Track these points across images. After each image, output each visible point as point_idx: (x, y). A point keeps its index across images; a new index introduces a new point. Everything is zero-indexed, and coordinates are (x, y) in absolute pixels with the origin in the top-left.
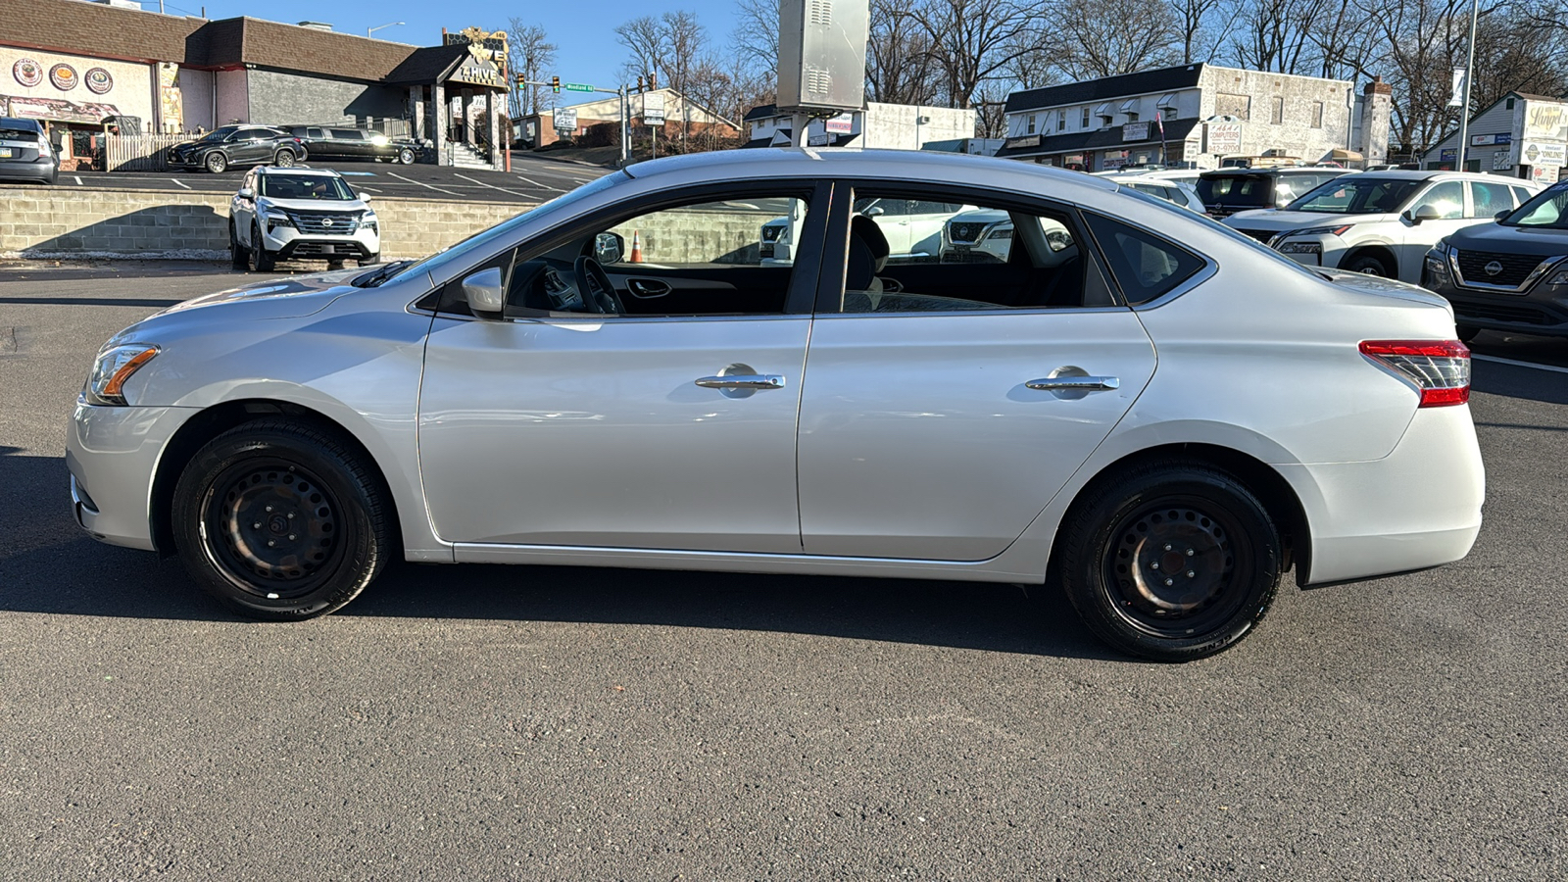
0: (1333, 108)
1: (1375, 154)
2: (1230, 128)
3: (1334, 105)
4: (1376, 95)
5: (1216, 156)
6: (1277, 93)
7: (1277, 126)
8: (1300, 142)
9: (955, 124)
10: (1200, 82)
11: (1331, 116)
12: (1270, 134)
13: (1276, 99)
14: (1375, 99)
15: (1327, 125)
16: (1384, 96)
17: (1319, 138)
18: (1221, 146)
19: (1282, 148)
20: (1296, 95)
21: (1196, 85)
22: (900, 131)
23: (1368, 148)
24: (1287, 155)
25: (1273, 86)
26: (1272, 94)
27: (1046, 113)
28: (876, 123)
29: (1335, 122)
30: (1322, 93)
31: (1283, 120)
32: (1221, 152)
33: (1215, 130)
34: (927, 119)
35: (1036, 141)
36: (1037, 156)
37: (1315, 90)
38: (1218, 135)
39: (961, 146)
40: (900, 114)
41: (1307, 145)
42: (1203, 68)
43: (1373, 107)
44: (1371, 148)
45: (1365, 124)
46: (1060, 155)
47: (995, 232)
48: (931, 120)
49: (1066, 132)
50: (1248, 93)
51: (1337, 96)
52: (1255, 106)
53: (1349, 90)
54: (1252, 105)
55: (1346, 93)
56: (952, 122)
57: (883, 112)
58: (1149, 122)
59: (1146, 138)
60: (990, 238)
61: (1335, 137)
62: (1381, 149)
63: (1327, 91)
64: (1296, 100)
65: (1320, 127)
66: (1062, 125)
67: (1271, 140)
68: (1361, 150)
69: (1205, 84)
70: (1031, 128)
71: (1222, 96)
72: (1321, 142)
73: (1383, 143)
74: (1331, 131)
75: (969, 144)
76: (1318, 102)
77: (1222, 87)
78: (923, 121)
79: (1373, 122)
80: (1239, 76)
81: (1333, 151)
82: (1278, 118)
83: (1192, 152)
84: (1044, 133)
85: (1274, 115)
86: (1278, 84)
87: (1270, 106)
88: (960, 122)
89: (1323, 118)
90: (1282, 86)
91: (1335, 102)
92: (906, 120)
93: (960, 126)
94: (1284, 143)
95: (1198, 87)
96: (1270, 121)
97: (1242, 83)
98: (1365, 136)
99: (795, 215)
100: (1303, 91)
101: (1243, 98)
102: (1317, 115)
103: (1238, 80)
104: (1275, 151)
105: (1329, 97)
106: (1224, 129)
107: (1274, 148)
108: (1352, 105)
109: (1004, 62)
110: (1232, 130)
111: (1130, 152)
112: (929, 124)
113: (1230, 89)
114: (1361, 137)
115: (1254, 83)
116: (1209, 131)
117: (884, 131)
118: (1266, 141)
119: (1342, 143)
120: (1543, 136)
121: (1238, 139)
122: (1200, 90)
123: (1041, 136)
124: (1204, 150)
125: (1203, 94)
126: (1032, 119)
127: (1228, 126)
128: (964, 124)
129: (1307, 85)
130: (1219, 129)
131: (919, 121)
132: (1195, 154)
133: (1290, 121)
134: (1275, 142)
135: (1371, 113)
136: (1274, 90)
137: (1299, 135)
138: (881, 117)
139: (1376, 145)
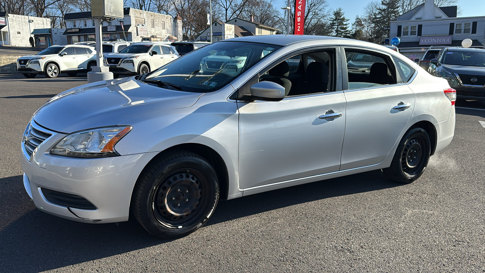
0: (167, 24)
1: (180, 37)
2: (144, 28)
3: (168, 23)
4: (178, 20)
5: (141, 37)
6: (152, 18)
7: (153, 28)
8: (160, 33)
9: (43, 23)
10: (130, 13)
11: (167, 26)
12: (152, 30)
13: (152, 20)
14: (178, 21)
15: (166, 28)
16: (180, 21)
17: (165, 32)
18: (142, 34)
19: (156, 35)
20: (157, 19)
21: (129, 14)
22: (22, 25)
23: (178, 36)
24: (157, 37)
25: (150, 16)
26: (151, 18)
27: (79, 21)
28: (12, 21)
29: (168, 28)
30: (164, 19)
31: (155, 27)
32: (142, 36)
33: (140, 29)
34: (33, 21)
35: (77, 30)
36: (78, 35)
37: (162, 18)
38: (141, 30)
39: (49, 31)
40: (22, 19)
41: (162, 34)
42: (130, 9)
43: (178, 24)
44: (179, 36)
45: (176, 29)
46: (86, 35)
47: (125, 61)
48: (34, 21)
49: (87, 27)
50: (144, 18)
51: (168, 20)
52: (146, 22)
53: (171, 18)
54: (145, 21)
55: (170, 19)
56: (42, 23)
57: (15, 18)
58: (116, 25)
59: (115, 30)
60: (123, 63)
61: (169, 32)
62: (181, 36)
63: (165, 18)
64: (157, 21)
65: (165, 29)
66: (86, 25)
67: (152, 33)
68: (176, 36)
69: (132, 14)
70: (75, 26)
71: (137, 18)
72: (165, 33)
73: (182, 35)
74: (168, 30)
75: (52, 30)
76: (163, 21)
77: (137, 15)
78: (31, 21)
79: (178, 28)
80: (141, 12)
81: (169, 36)
82: (153, 26)
83: (134, 35)
84: (80, 27)
85: (152, 25)
86: (152, 15)
87: (150, 22)
88: (45, 22)
89: (165, 26)
90: (153, 16)
91: (168, 22)
92: (24, 21)
93: (45, 24)
94: (156, 34)
95: (130, 15)
96: (151, 26)
97: (142, 14)
98: (177, 32)
99: (100, 55)
100: (159, 18)
101: (143, 19)
102: (164, 25)
103: (141, 13)
104: (154, 36)
105: (166, 20)
106: (142, 29)
107: (153, 35)
108: (172, 23)
109: (53, 3)
110: (145, 29)
111: (110, 35)
112: (34, 23)
113: (139, 16)
114: (176, 32)
115: (145, 15)
116: (138, 29)
117: (16, 24)
118: (151, 33)
119: (171, 34)
120: (229, 34)
121: (147, 32)
122: (130, 16)
123: (79, 28)
124: (138, 35)
125: (131, 17)
126: (75, 23)
127: (143, 28)
128: (46, 23)
129: (160, 16)
130: (141, 28)
131: (29, 21)
132: (135, 36)
133: (156, 27)
134: (153, 33)
135: (177, 25)
136: (151, 17)
137: (160, 31)
138: (14, 19)
139: (180, 35)
